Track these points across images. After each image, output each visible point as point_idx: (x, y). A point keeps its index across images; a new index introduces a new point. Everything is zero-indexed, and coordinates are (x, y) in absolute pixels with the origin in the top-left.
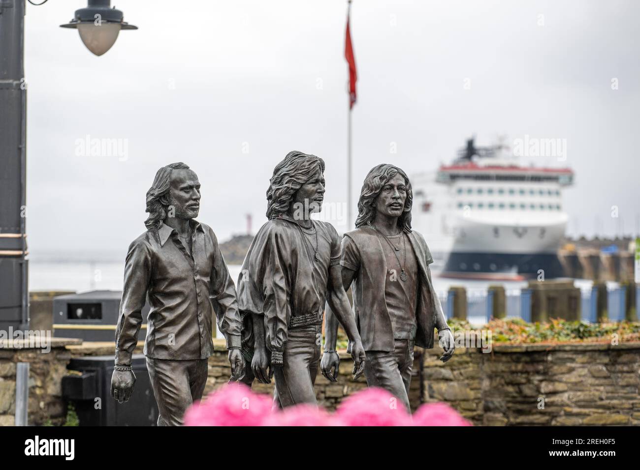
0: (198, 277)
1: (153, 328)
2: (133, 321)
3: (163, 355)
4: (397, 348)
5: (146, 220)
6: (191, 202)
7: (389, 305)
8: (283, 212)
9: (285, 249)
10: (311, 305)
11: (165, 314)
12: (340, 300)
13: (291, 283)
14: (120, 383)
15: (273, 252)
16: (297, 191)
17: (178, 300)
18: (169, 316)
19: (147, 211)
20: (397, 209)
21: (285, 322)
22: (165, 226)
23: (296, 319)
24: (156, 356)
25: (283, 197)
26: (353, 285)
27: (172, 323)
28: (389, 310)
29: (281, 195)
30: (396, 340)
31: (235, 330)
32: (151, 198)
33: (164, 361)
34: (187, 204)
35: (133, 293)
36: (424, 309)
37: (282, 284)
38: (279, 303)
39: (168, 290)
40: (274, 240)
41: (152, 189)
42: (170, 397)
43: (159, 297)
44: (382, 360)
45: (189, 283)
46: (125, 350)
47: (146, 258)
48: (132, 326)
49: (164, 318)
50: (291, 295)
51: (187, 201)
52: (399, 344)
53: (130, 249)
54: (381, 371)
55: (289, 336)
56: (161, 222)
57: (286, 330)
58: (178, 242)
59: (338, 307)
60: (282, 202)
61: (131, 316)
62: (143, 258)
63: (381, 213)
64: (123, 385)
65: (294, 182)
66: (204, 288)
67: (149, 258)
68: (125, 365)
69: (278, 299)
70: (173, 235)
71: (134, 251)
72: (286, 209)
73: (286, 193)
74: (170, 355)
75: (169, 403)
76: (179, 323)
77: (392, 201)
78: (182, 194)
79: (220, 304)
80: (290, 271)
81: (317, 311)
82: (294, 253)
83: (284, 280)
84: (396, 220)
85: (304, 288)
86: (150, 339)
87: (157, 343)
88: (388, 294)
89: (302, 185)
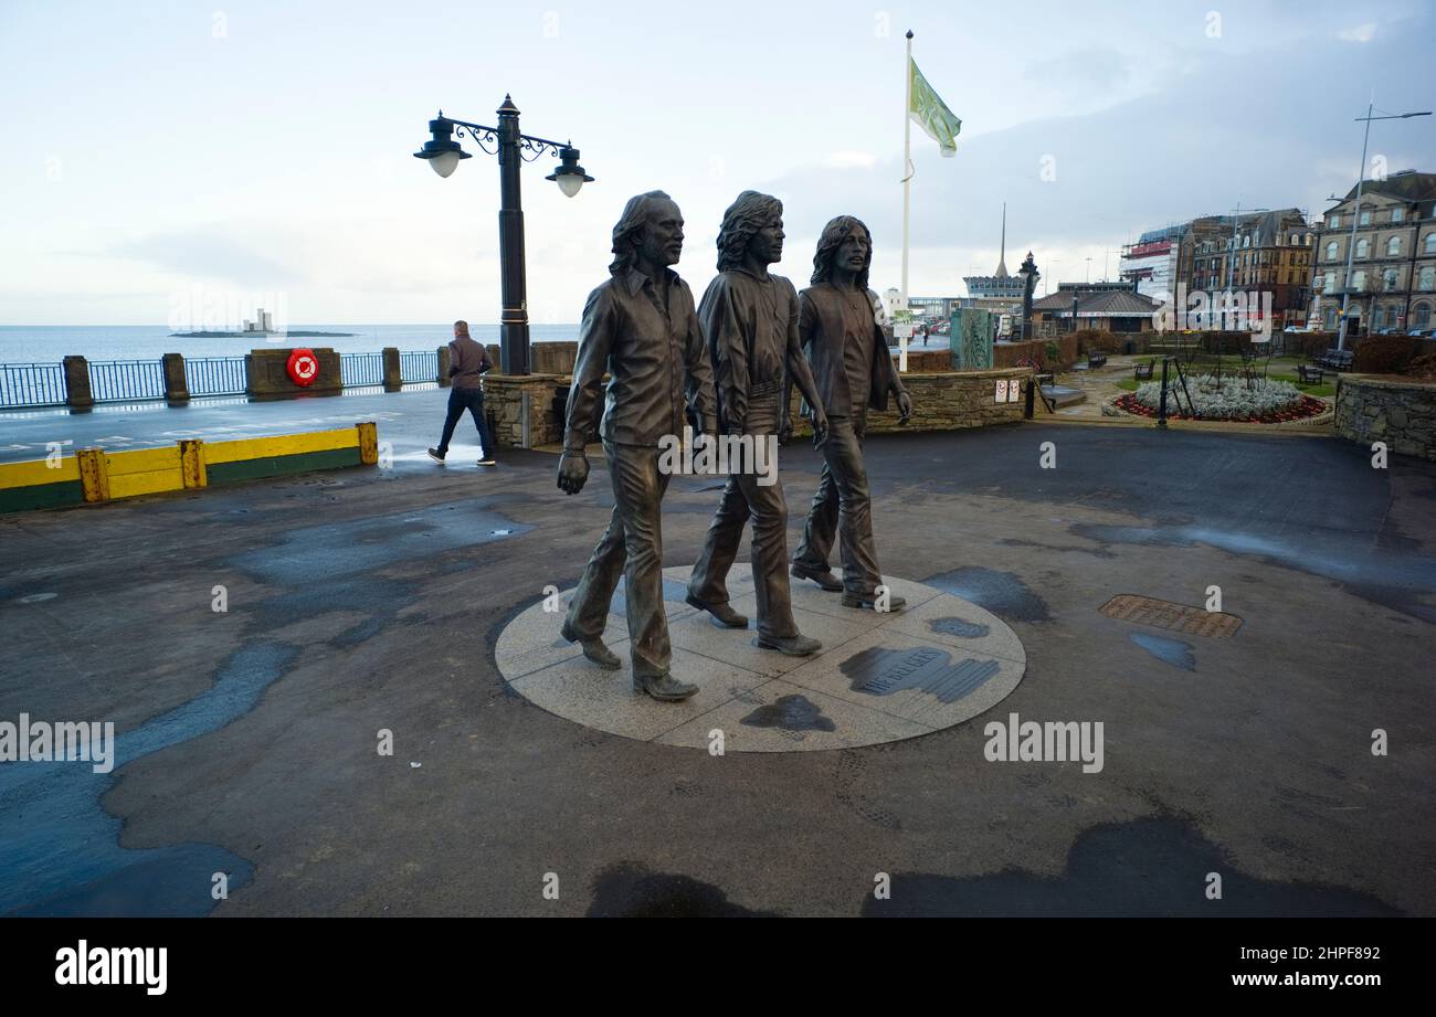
0: (674, 342)
1: (614, 404)
2: (590, 393)
3: (628, 440)
4: (855, 412)
5: (611, 263)
6: (671, 242)
7: (847, 367)
8: (737, 263)
9: (742, 305)
10: (773, 370)
11: (630, 386)
12: (799, 363)
13: (750, 347)
14: (569, 473)
15: (728, 308)
16: (753, 235)
17: (650, 369)
18: (636, 390)
19: (613, 251)
20: (857, 264)
21: (744, 392)
22: (636, 271)
23: (756, 386)
24: (617, 441)
25: (737, 245)
26: (808, 345)
27: (640, 399)
28: (847, 372)
29: (734, 242)
30: (854, 404)
31: (710, 410)
32: (619, 234)
33: (628, 447)
34: (667, 244)
35: (592, 357)
36: (880, 371)
37: (740, 347)
38: (737, 370)
39: (636, 356)
40: (728, 296)
41: (620, 223)
42: (633, 492)
43: (624, 365)
44: (839, 426)
45: (663, 348)
46: (577, 430)
47: (611, 313)
48: (588, 400)
49: (629, 392)
50: (750, 361)
51: (667, 240)
52: (856, 408)
53: (590, 299)
54: (838, 437)
55: (750, 408)
56: (631, 269)
57: (745, 402)
58: (651, 295)
59: (796, 370)
60: (734, 251)
61: (588, 386)
62: (606, 312)
63: (840, 268)
64: (573, 475)
65: (750, 226)
66: (679, 355)
67: (615, 313)
68: (577, 449)
69: (736, 365)
70: (646, 284)
71: (594, 302)
72: (740, 258)
73: (740, 239)
74: (637, 439)
75: (631, 500)
76: (650, 399)
77: (852, 255)
78: (661, 230)
79: (693, 377)
80: (749, 332)
81: (779, 378)
82: (753, 311)
83: (741, 342)
84: (855, 275)
85: (765, 352)
86: (609, 418)
87: (619, 424)
88: (847, 356)
89: (760, 228)
